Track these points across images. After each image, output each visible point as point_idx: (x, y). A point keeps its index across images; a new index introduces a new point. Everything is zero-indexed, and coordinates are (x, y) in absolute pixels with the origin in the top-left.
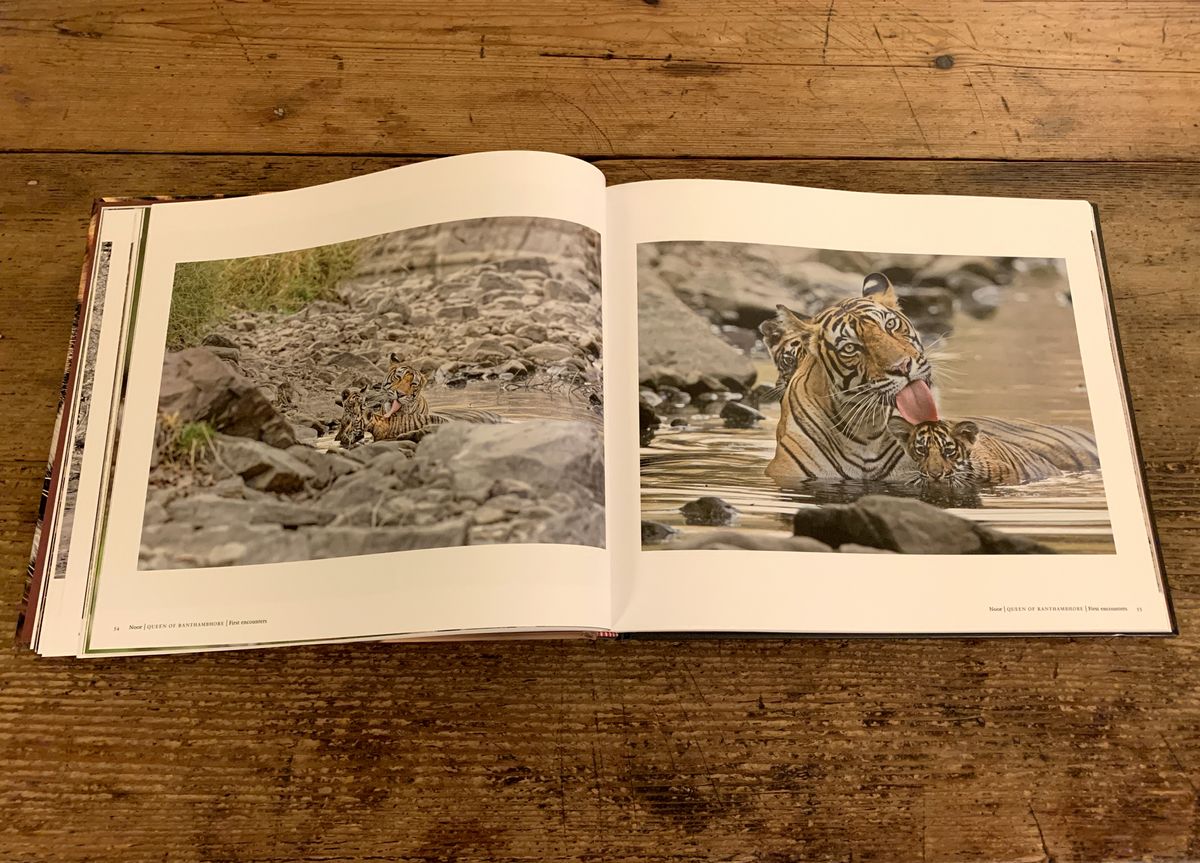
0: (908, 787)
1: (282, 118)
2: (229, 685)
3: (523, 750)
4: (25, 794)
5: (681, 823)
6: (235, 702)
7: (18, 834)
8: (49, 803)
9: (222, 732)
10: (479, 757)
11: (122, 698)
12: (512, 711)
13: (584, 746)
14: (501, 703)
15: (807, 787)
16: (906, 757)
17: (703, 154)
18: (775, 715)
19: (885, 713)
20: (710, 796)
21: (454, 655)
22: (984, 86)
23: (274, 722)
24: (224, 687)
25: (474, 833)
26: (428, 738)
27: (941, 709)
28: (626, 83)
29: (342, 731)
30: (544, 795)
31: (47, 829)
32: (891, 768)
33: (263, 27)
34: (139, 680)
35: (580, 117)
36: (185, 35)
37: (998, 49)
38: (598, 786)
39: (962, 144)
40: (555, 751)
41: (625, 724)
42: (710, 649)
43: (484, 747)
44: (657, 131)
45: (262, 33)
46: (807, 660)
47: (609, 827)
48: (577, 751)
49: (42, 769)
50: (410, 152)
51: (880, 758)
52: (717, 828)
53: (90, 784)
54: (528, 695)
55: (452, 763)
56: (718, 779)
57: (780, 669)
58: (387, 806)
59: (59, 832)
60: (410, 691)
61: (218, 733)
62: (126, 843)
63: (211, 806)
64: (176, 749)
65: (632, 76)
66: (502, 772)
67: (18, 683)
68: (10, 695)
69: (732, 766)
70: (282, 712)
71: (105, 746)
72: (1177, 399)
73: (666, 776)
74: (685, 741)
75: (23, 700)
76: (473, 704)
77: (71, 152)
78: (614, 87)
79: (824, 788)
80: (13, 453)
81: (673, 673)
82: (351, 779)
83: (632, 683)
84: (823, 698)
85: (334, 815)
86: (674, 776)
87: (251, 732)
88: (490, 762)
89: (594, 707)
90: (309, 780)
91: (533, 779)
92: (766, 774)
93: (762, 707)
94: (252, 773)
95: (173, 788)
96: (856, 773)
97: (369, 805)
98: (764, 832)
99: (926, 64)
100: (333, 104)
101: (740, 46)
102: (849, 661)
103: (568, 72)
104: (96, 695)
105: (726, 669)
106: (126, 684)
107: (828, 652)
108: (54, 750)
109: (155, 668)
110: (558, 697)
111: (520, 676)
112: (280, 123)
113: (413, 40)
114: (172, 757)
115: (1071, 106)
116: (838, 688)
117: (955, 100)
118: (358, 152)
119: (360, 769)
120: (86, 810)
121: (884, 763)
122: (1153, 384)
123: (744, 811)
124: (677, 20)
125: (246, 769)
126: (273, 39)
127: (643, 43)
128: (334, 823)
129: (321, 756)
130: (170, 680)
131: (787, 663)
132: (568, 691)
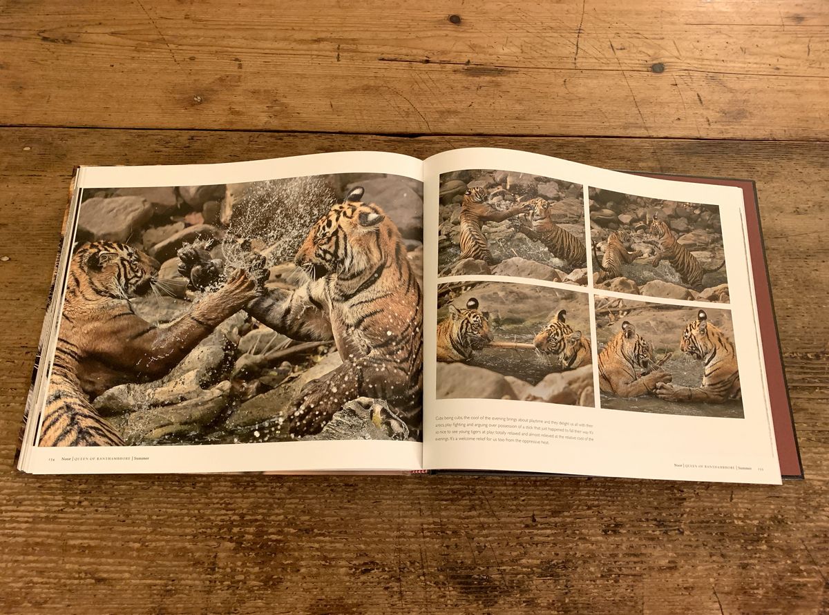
0: (632, 575)
1: (200, 103)
2: (172, 504)
3: (373, 550)
4: (36, 579)
5: (480, 600)
6: (176, 516)
7: (31, 607)
8: (52, 586)
9: (169, 537)
10: (344, 555)
11: (99, 514)
12: (365, 523)
13: (415, 547)
14: (358, 518)
15: (565, 575)
16: (630, 555)
17: (491, 132)
18: (543, 526)
19: (617, 525)
20: (500, 582)
21: (326, 485)
22: (685, 86)
23: (204, 530)
24: (169, 506)
25: (340, 605)
26: (308, 542)
27: (655, 523)
28: (438, 80)
29: (250, 537)
30: (388, 581)
31: (51, 604)
32: (621, 563)
33: (185, 37)
34: (111, 501)
35: (408, 105)
36: (131, 43)
37: (695, 59)
38: (424, 575)
39: (670, 127)
40: (395, 551)
41: (442, 532)
42: (499, 481)
43: (347, 547)
44: (462, 116)
45: (184, 41)
46: (564, 488)
47: (432, 603)
48: (410, 551)
49: (46, 562)
50: (289, 129)
51: (614, 556)
52: (504, 604)
53: (79, 573)
54: (376, 512)
55: (325, 559)
56: (505, 570)
57: (546, 495)
58: (282, 588)
59: (58, 606)
60: (295, 509)
61: (166, 538)
62: (105, 613)
63: (163, 588)
64: (137, 548)
65: (443, 76)
66: (360, 565)
67: (28, 502)
68: (23, 511)
69: (514, 561)
70: (210, 524)
71: (89, 547)
72: (815, 309)
73: (470, 568)
74: (482, 544)
75: (32, 514)
76: (339, 518)
77: (54, 127)
78: (430, 84)
79: (576, 576)
80: (20, 341)
81: (474, 497)
82: (257, 569)
83: (446, 504)
84: (575, 515)
85: (246, 594)
86: (475, 568)
87: (188, 537)
88: (351, 558)
89: (421, 520)
90: (229, 570)
91: (381, 570)
92: (538, 566)
93: (534, 520)
94: (189, 565)
95: (136, 575)
96: (597, 565)
97: (269, 587)
98: (535, 606)
99: (645, 69)
100: (235, 93)
101: (518, 54)
102: (592, 489)
103: (397, 72)
104: (82, 512)
105: (510, 495)
106: (102, 504)
107: (578, 482)
108: (54, 549)
109: (122, 493)
110: (396, 514)
111: (370, 499)
112: (199, 107)
113: (290, 47)
114: (135, 554)
115: (745, 101)
116: (585, 508)
117: (665, 97)
118: (253, 128)
119: (263, 562)
120: (77, 590)
121: (616, 559)
122: (799, 298)
123: (522, 592)
124: (475, 35)
125: (185, 563)
126: (192, 46)
127: (450, 52)
128: (246, 600)
129: (237, 553)
130: (132, 501)
131: (551, 490)
132: (403, 510)
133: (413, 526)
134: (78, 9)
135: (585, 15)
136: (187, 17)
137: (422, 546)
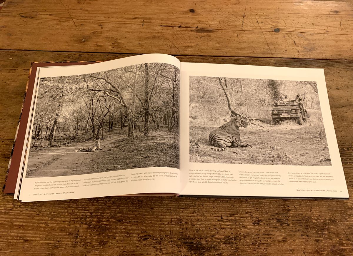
0: (266, 244)
1: (85, 42)
2: (61, 207)
3: (149, 230)
5: (197, 253)
6: (62, 213)
8: (5, 243)
9: (58, 222)
10: (136, 232)
11: (28, 211)
12: (146, 217)
13: (168, 229)
14: (143, 215)
15: (235, 243)
16: (266, 234)
17: (206, 55)
18: (226, 221)
19: (259, 221)
20: (206, 245)
21: (129, 200)
22: (288, 37)
23: (74, 219)
24: (59, 208)
26: (120, 225)
27: (276, 220)
28: (184, 34)
29: (95, 223)
30: (155, 244)
31: (3, 251)
32: (261, 238)
33: (80, 16)
34: (34, 206)
35: (171, 44)
36: (58, 18)
37: (293, 27)
38: (172, 241)
39: (282, 54)
40: (159, 230)
41: (180, 223)
42: (206, 200)
43: (137, 228)
44: (194, 48)
45: (80, 18)
46: (236, 204)
47: (175, 254)
48: (166, 230)
49: (3, 232)
50: (121, 52)
51: (258, 235)
53: (17, 237)
54: (151, 213)
55: (127, 233)
56: (208, 240)
57: (227, 207)
58: (107, 246)
59: (6, 252)
60: (115, 211)
63: (54, 245)
64: (44, 227)
65: (186, 32)
66: (143, 236)
69: (213, 236)
70: (77, 216)
71: (22, 225)
72: (346, 129)
73: (192, 239)
74: (198, 228)
76: (134, 215)
77: (23, 50)
78: (181, 35)
79: (241, 243)
81: (195, 207)
82: (96, 237)
83: (182, 210)
84: (240, 216)
85: (91, 248)
86: (195, 239)
87: (67, 222)
88: (139, 233)
89: (171, 217)
90: (84, 237)
91: (152, 239)
92: (223, 239)
93: (222, 218)
94: (66, 235)
95: (42, 239)
96: (250, 239)
97: (102, 245)
99: (272, 31)
100: (99, 38)
101: (218, 24)
102: (248, 205)
103: (168, 31)
104: (21, 210)
105: (211, 207)
106: (30, 207)
107: (242, 202)
108: (7, 226)
110: (160, 214)
111: (148, 207)
112: (83, 43)
113: (123, 21)
114: (43, 229)
115: (314, 44)
116: (245, 213)
117: (280, 41)
118: (106, 52)
119: (99, 234)
120: (15, 245)
122: (339, 124)
123: (216, 250)
124: (200, 17)
126: (83, 20)
127: (189, 23)
128: (91, 251)
129: (88, 230)
130: (43, 206)
131: (230, 205)
132: (163, 212)
133: (167, 220)
134: (37, 5)
135: (246, 10)
136: (81, 9)
137: (171, 228)
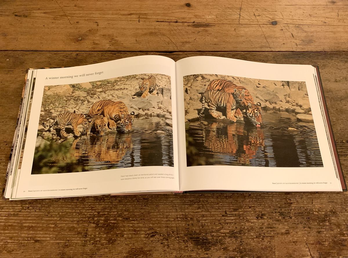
0: (270, 237)
1: (81, 40)
2: (68, 208)
3: (156, 227)
4: (9, 241)
5: (203, 248)
6: (70, 213)
7: (7, 253)
8: (16, 243)
9: (67, 222)
10: (143, 229)
11: (37, 212)
12: (152, 215)
13: (174, 225)
14: (149, 213)
15: (240, 237)
16: (269, 228)
17: (204, 50)
18: (230, 216)
19: (262, 215)
20: (212, 240)
21: (135, 199)
22: (286, 30)
23: (82, 219)
24: (67, 209)
25: (142, 251)
26: (127, 223)
27: (279, 213)
28: (181, 30)
29: (102, 222)
30: (162, 240)
31: (15, 251)
32: (264, 231)
33: (74, 14)
34: (42, 207)
35: (168, 40)
36: (52, 16)
37: (290, 19)
38: (178, 237)
39: (280, 47)
40: (165, 227)
41: (186, 219)
42: (210, 196)
43: (144, 226)
44: (192, 44)
46: (239, 199)
47: (182, 249)
48: (172, 227)
49: (13, 233)
50: (119, 50)
51: (261, 228)
52: (214, 249)
53: (28, 238)
54: (157, 210)
55: (135, 231)
56: (214, 235)
57: (231, 202)
58: (116, 244)
59: (19, 252)
60: (122, 210)
61: (65, 222)
62: (39, 255)
63: (64, 244)
64: (53, 227)
65: (183, 28)
66: (150, 233)
67: (6, 208)
68: (4, 212)
69: (218, 231)
70: (84, 216)
71: (32, 227)
72: (345, 121)
73: (198, 234)
74: (203, 224)
75: (7, 213)
76: (141, 213)
77: (19, 51)
78: (178, 31)
79: (245, 237)
80: (3, 140)
81: (200, 204)
82: (105, 236)
83: (188, 207)
84: (244, 211)
85: (100, 246)
86: (200, 234)
87: (75, 222)
88: (146, 230)
89: (177, 214)
90: (93, 236)
91: (159, 235)
92: (228, 233)
93: (226, 213)
94: (76, 234)
95: (53, 239)
96: (254, 232)
97: (111, 243)
98: (227, 251)
99: (269, 24)
100: (95, 36)
101: (215, 19)
102: (251, 199)
103: (164, 26)
104: (29, 211)
105: (215, 202)
106: (38, 208)
107: (245, 197)
108: (17, 228)
109: (46, 203)
110: (166, 211)
111: (154, 205)
112: (80, 42)
113: (119, 17)
114: (52, 229)
115: (312, 36)
116: (248, 207)
117: (278, 34)
118: (103, 50)
119: (108, 233)
120: (27, 245)
121: (263, 230)
122: (338, 117)
123: (221, 244)
124: (196, 11)
125: (74, 233)
126: (78, 17)
127: (186, 18)
128: (100, 249)
129: (96, 229)
130: (51, 207)
131: (233, 200)
132: (169, 209)
133: (173, 216)
134: (30, 3)
135: (243, 2)
136: (75, 6)
137: (177, 225)
